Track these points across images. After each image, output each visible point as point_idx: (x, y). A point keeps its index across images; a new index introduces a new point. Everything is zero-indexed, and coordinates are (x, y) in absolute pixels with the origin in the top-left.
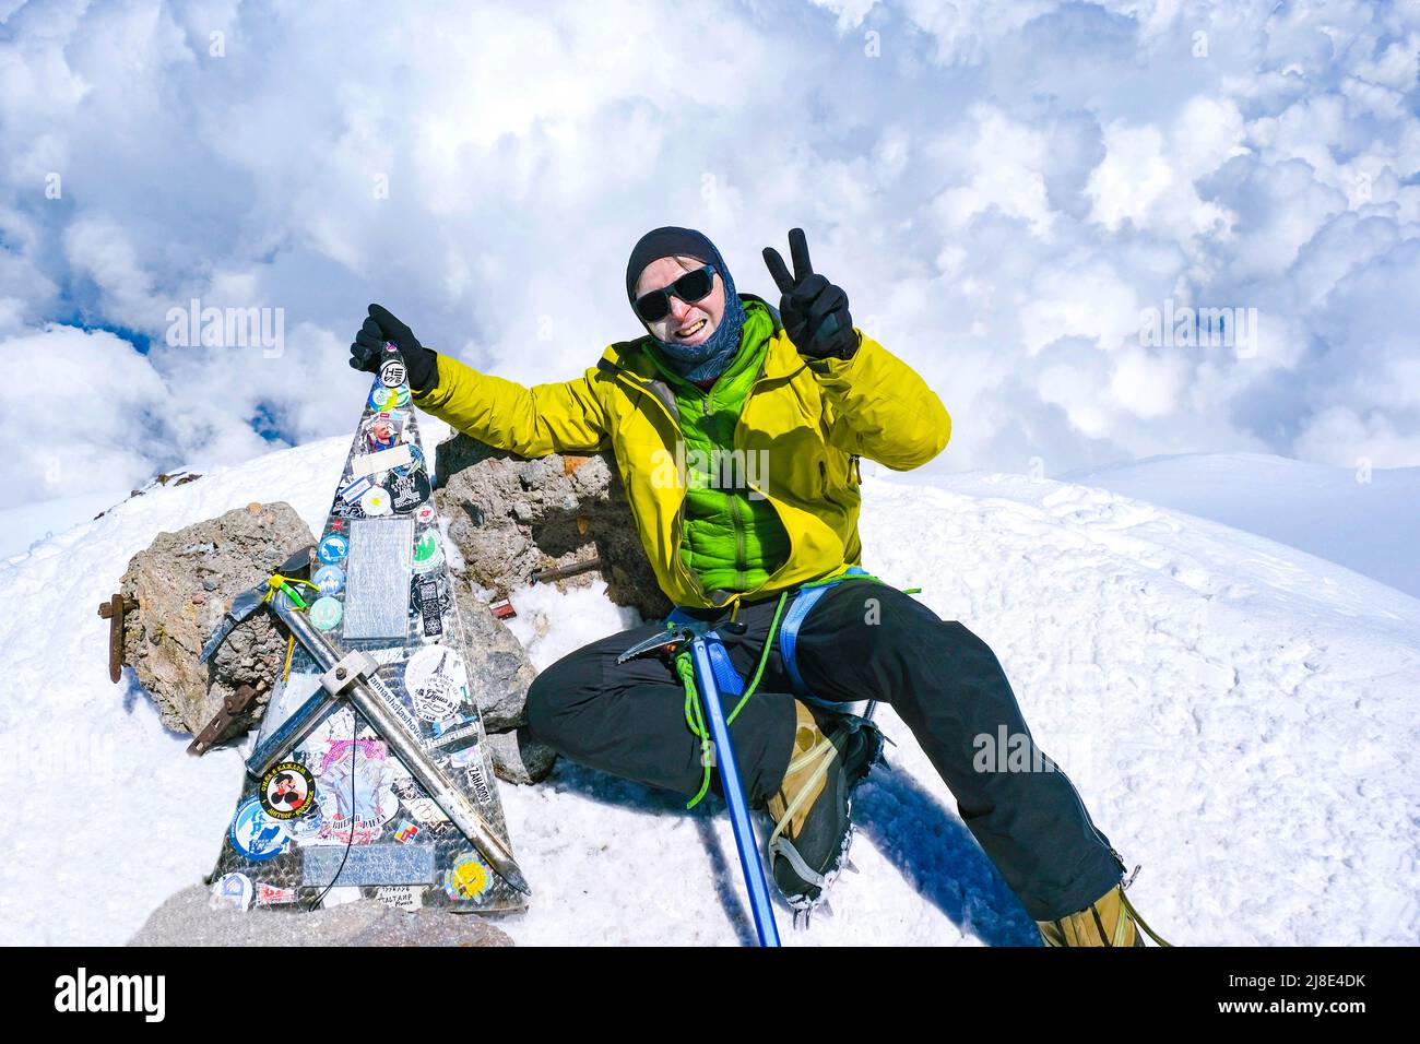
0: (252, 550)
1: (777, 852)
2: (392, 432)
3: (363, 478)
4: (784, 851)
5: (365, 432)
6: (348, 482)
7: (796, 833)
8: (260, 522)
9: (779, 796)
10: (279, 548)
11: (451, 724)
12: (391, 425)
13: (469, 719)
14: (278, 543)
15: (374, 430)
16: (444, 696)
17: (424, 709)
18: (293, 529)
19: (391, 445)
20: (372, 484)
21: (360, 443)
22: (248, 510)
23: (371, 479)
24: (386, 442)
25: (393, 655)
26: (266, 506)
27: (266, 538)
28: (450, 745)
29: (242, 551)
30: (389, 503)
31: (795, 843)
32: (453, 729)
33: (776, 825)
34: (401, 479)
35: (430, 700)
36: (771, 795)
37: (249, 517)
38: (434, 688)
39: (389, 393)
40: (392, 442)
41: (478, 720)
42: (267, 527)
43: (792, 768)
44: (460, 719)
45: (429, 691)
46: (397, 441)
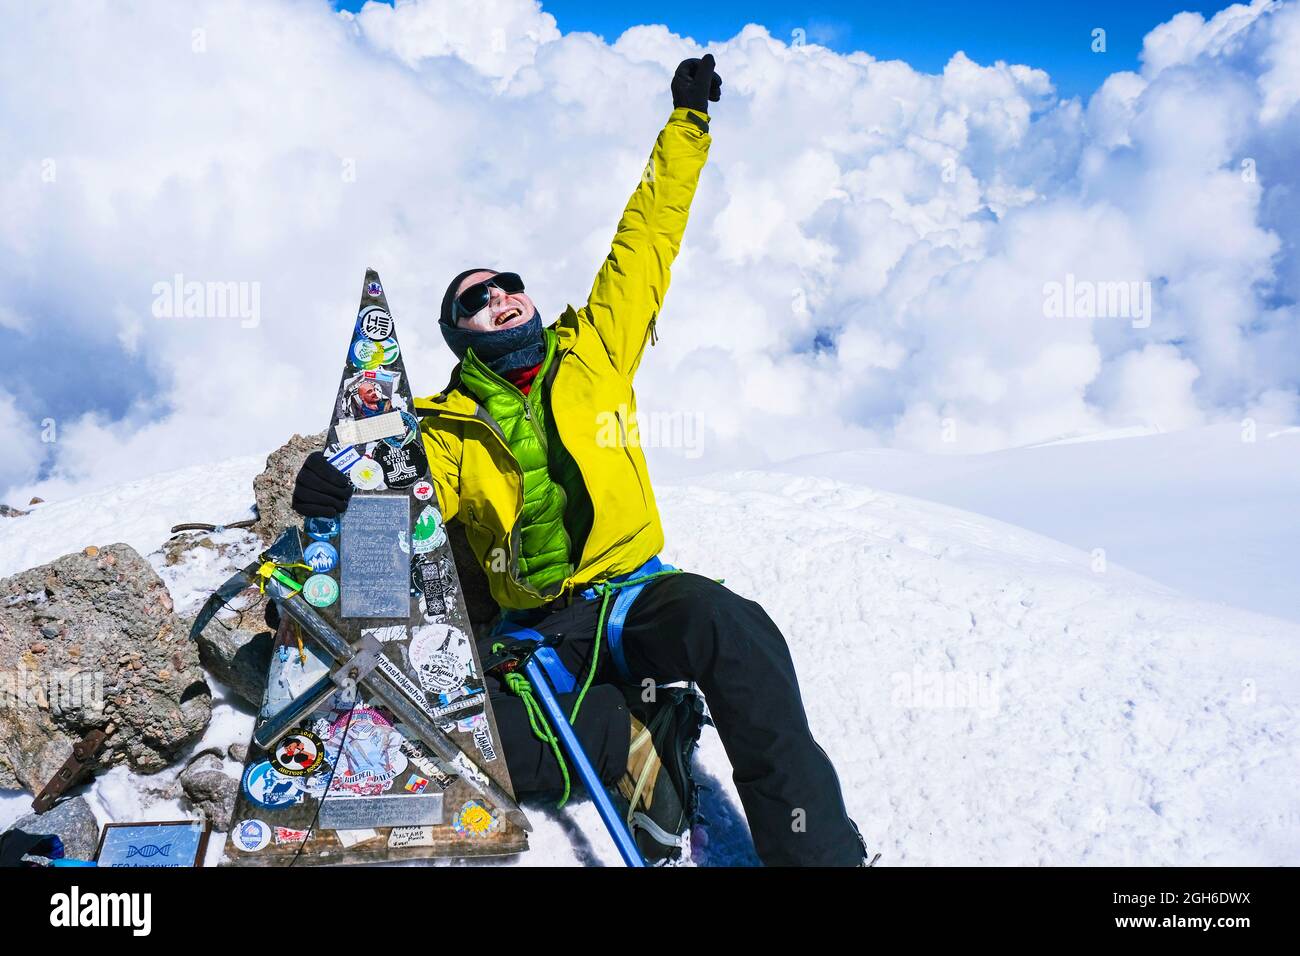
0: (92, 594)
1: (636, 827)
2: (380, 395)
3: (350, 448)
4: (641, 823)
5: (348, 394)
6: (332, 450)
7: (648, 804)
8: (100, 564)
9: (626, 777)
10: (123, 588)
11: (457, 695)
12: (378, 386)
13: (475, 691)
14: (123, 584)
15: (359, 392)
16: (450, 671)
17: (430, 683)
18: (137, 569)
19: (380, 411)
20: (362, 455)
21: (344, 406)
22: (85, 554)
23: (361, 449)
24: (374, 407)
25: (396, 633)
26: (105, 548)
27: (108, 580)
28: (456, 713)
29: (81, 595)
30: (382, 477)
31: (651, 814)
32: (459, 699)
33: (629, 803)
34: (393, 451)
35: (435, 675)
36: (619, 777)
37: (87, 561)
38: (440, 664)
39: (374, 347)
40: (381, 408)
41: (484, 692)
42: (110, 569)
43: (633, 748)
44: (465, 692)
45: (434, 667)
46: (387, 406)
